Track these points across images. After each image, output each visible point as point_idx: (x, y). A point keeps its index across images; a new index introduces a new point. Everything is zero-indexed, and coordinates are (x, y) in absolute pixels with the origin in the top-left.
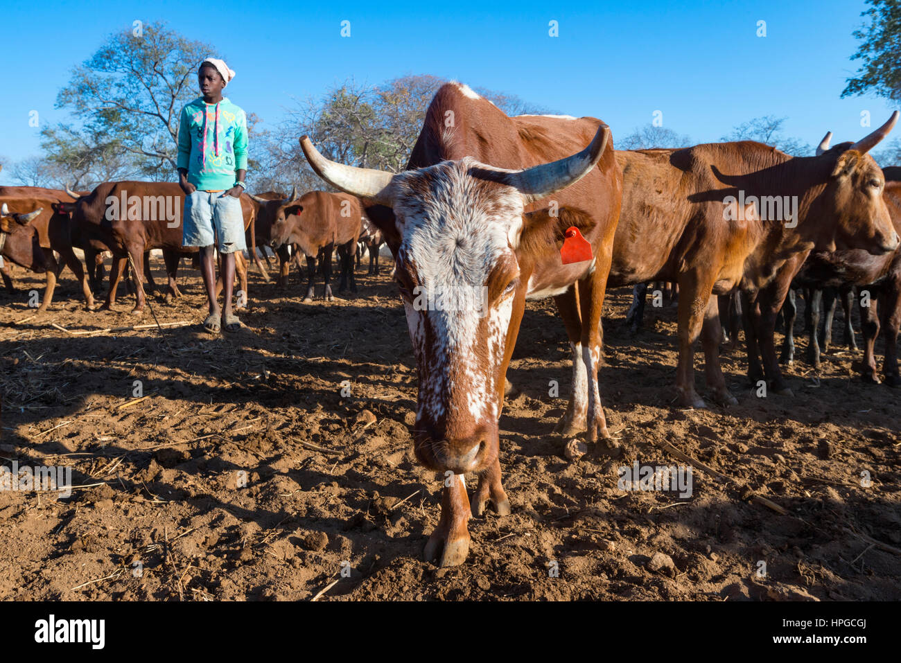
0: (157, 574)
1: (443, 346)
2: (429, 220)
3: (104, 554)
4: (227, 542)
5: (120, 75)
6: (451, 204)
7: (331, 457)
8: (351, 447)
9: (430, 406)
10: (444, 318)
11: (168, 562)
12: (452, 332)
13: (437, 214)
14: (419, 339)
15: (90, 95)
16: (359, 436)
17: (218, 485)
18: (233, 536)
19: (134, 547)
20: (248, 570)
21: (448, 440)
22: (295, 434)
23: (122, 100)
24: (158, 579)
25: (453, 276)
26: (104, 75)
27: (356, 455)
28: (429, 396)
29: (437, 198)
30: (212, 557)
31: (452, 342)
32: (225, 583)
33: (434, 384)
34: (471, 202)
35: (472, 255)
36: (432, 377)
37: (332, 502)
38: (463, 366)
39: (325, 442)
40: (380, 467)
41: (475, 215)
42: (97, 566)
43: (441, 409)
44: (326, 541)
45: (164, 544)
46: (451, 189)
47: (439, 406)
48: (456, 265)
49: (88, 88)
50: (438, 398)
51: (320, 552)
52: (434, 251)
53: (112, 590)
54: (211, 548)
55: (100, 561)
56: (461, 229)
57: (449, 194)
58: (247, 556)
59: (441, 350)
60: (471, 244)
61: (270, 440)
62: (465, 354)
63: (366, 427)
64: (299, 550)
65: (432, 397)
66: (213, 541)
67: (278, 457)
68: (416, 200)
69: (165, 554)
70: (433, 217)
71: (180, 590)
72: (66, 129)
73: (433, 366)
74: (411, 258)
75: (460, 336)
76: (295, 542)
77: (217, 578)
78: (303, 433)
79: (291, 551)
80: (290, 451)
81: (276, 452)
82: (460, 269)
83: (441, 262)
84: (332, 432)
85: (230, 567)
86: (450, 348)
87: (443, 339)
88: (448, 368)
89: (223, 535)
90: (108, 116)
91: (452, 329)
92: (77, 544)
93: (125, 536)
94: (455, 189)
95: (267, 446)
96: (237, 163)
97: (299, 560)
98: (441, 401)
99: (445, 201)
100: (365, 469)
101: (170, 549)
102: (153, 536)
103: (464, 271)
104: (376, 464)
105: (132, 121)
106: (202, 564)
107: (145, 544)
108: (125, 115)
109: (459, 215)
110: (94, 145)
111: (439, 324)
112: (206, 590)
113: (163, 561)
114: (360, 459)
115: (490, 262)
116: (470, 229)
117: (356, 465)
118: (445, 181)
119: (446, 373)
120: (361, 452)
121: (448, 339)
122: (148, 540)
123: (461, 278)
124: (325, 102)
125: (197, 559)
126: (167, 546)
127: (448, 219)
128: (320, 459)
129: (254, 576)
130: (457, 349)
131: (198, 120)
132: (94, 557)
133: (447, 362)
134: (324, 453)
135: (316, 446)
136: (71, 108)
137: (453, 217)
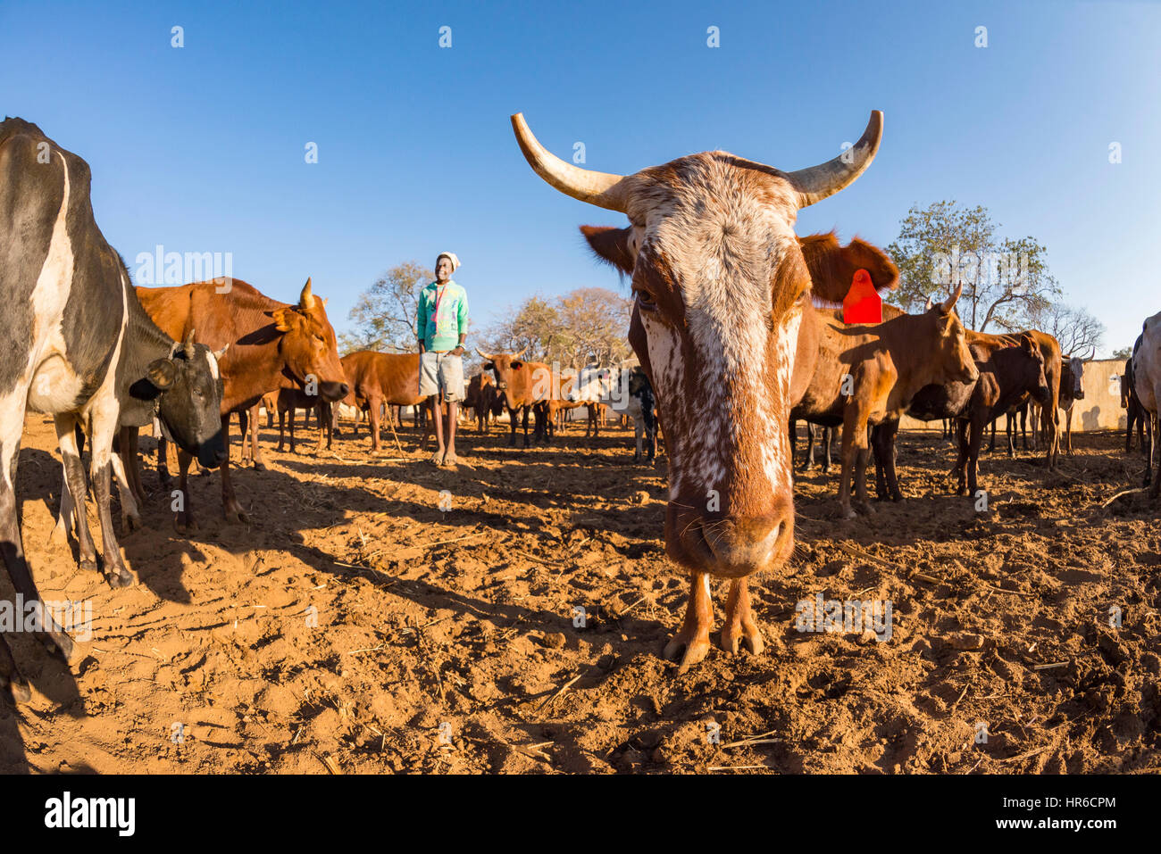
0: (413, 654)
1: (718, 371)
2: (681, 205)
3: (370, 630)
4: (470, 634)
5: (386, 296)
6: (709, 187)
7: (553, 568)
8: (570, 561)
9: (698, 471)
10: (716, 329)
11: (422, 645)
12: (731, 349)
13: (692, 198)
14: (673, 375)
15: (367, 311)
16: (576, 551)
17: (456, 585)
18: (474, 630)
19: (392, 628)
20: (494, 661)
21: (733, 519)
22: (518, 547)
23: (386, 313)
24: (414, 658)
25: (725, 272)
26: (376, 297)
27: (576, 567)
28: (694, 456)
29: (689, 183)
30: (459, 646)
31: (732, 363)
32: (474, 670)
33: (704, 433)
34: (736, 185)
35: (749, 244)
36: (701, 424)
37: (562, 607)
38: (750, 400)
39: (544, 556)
40: (600, 578)
41: (744, 199)
42: (365, 638)
43: (719, 471)
44: (564, 640)
45: (416, 629)
46: (707, 173)
47: (716, 466)
48: (728, 257)
49: (367, 306)
50: (713, 455)
51: (558, 650)
52: (693, 240)
53: (378, 660)
54: (456, 637)
55: (367, 635)
56: (728, 214)
57: (705, 178)
58: (491, 648)
59: (715, 378)
60: (745, 231)
61: (496, 551)
62: (753, 383)
63: (581, 544)
64: (538, 646)
65: (700, 456)
66: (458, 631)
67: (505, 566)
68: (661, 188)
69: (419, 639)
70: (688, 203)
71: (437, 672)
72: (352, 334)
73: (700, 406)
74: (659, 251)
75: (744, 354)
76: (534, 640)
77: (466, 665)
78: (525, 548)
79: (532, 648)
80: (515, 560)
81: (502, 562)
82: (734, 262)
83: (705, 253)
84: (551, 547)
85: (478, 657)
86: (729, 373)
87: (717, 361)
88: (729, 404)
89: (466, 628)
90: (377, 324)
91: (730, 344)
92: (349, 618)
93: (384, 617)
94: (712, 173)
95: (494, 556)
96: (459, 329)
97: (540, 657)
98: (720, 458)
99: (701, 184)
100: (586, 579)
101: (422, 634)
102: (406, 621)
103: (739, 265)
104: (596, 575)
105: (390, 326)
106: (451, 650)
107: (401, 627)
108: (387, 323)
109: (724, 199)
110: (367, 344)
111: (708, 340)
112: (457, 673)
113: (417, 643)
114: (581, 571)
115: (777, 251)
116: (740, 214)
117: (578, 576)
118: (698, 165)
119: (727, 411)
120: (579, 565)
121: (725, 359)
122: (402, 624)
123: (737, 272)
124: (521, 307)
125: (446, 646)
126: (420, 632)
127: (708, 201)
128: (542, 569)
129: (501, 667)
130: (742, 373)
131: (431, 298)
132: (363, 630)
133: (727, 394)
134: (546, 565)
135: (538, 558)
136: (356, 320)
137: (715, 201)
